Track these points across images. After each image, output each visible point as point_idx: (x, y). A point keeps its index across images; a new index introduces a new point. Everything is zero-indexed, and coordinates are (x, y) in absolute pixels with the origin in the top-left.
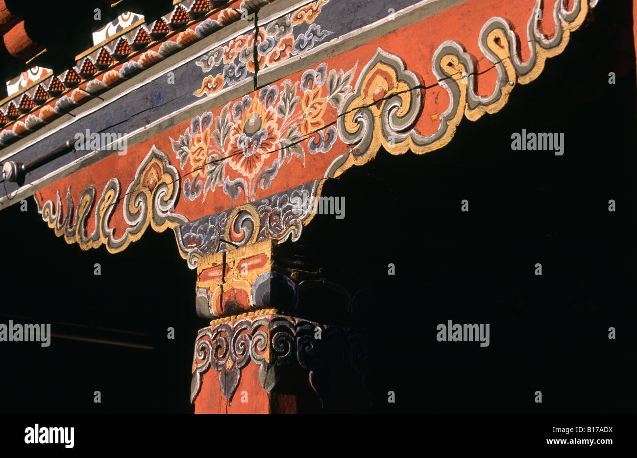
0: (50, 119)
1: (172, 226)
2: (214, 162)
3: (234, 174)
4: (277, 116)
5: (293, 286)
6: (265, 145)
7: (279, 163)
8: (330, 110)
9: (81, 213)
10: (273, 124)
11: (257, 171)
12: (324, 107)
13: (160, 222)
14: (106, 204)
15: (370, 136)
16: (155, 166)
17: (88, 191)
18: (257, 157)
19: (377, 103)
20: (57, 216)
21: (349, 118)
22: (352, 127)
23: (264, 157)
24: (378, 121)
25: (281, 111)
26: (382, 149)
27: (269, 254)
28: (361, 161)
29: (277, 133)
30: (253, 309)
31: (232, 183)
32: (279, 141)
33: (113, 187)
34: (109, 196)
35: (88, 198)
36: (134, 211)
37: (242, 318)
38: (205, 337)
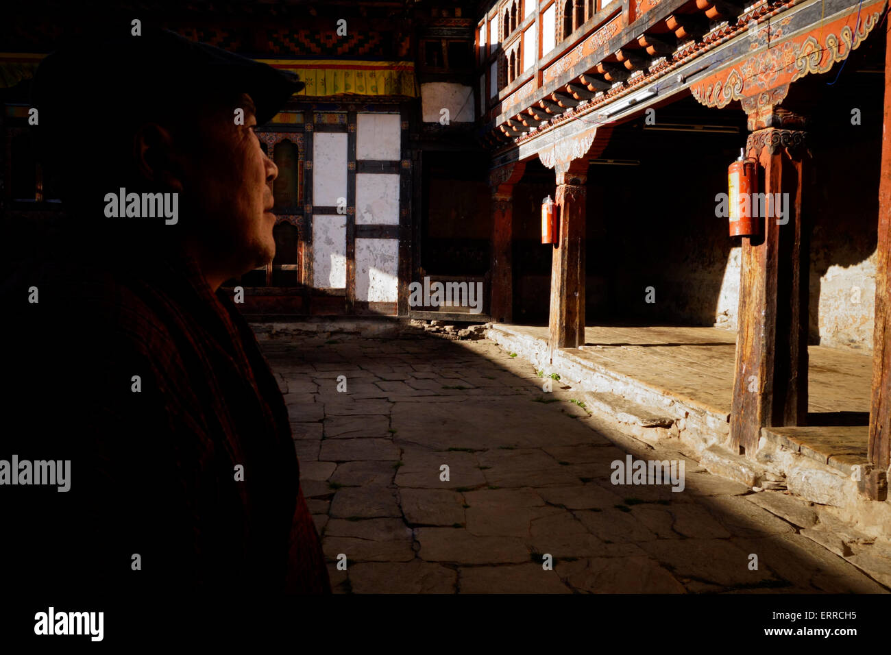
0: (695, 58)
1: (741, 99)
2: (755, 75)
3: (761, 80)
4: (776, 59)
5: (780, 119)
6: (772, 70)
7: (776, 76)
8: (793, 58)
9: (708, 94)
10: (775, 62)
11: (769, 79)
12: (791, 57)
13: (736, 97)
14: (717, 91)
15: (806, 67)
16: (734, 76)
17: (710, 86)
18: (769, 74)
19: (808, 55)
20: (699, 95)
21: (799, 60)
22: (800, 64)
23: (771, 74)
24: (808, 62)
25: (777, 57)
26: (809, 72)
27: (771, 109)
28: (803, 76)
29: (776, 65)
30: (767, 127)
31: (761, 83)
32: (776, 69)
33: (719, 84)
34: (717, 88)
35: (710, 88)
36: (727, 93)
37: (763, 131)
38: (750, 138)
